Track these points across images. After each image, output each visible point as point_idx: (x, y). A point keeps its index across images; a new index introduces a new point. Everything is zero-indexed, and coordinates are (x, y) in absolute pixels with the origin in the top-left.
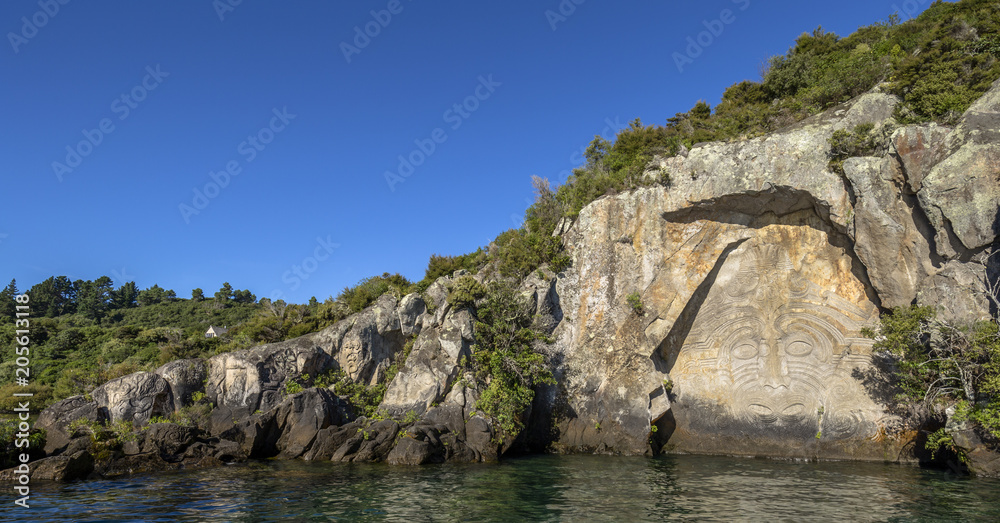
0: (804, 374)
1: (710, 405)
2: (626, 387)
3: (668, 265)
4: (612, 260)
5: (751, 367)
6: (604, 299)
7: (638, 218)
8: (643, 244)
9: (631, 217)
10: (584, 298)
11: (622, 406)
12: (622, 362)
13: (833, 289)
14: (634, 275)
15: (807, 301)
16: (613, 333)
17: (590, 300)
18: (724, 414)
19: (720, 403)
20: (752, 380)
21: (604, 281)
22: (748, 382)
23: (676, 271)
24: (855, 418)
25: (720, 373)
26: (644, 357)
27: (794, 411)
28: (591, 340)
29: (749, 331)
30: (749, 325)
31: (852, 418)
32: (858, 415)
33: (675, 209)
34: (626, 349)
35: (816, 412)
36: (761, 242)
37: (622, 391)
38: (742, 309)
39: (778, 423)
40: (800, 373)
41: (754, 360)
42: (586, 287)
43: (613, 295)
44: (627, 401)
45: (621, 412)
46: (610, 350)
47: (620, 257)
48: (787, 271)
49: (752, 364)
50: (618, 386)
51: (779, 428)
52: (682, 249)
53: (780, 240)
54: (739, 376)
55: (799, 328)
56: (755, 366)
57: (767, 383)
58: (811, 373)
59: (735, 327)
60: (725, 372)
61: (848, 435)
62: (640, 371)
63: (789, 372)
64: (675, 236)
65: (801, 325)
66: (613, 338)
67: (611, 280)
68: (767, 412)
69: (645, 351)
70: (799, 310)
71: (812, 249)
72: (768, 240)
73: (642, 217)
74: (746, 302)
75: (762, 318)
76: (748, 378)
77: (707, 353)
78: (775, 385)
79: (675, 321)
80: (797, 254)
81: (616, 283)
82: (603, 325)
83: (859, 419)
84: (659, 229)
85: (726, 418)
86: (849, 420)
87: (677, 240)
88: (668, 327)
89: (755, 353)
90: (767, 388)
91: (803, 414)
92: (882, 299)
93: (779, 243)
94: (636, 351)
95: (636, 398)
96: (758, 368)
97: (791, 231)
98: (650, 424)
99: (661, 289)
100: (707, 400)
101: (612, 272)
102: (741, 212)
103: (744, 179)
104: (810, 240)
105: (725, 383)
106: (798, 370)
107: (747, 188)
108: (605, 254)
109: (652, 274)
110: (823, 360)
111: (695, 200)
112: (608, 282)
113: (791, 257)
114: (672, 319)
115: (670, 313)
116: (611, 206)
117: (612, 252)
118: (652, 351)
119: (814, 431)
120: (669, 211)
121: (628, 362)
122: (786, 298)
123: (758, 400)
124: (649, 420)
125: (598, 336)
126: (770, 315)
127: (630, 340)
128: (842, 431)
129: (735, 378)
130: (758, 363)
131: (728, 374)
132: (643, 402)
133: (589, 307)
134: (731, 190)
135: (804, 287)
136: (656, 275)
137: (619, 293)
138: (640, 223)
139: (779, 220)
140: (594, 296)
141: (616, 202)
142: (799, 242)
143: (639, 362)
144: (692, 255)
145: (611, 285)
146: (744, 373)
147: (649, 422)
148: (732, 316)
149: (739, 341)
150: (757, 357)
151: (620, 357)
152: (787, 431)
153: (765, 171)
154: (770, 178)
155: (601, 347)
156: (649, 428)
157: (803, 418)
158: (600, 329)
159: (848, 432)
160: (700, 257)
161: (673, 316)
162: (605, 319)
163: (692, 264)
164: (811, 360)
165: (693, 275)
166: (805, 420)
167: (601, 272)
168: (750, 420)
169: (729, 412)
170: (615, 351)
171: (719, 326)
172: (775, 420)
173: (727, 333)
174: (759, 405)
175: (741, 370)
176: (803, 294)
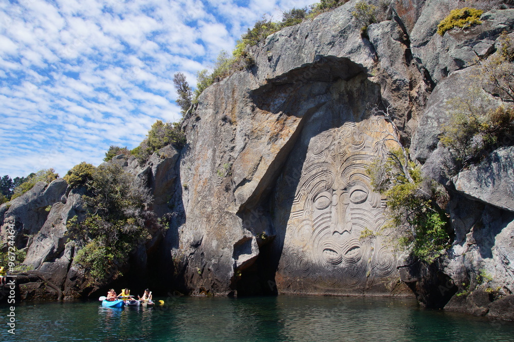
0: (361, 219)
1: (298, 251)
2: (217, 240)
3: (256, 134)
4: (216, 135)
5: (326, 216)
6: (209, 168)
7: (233, 97)
8: (238, 119)
9: (228, 97)
10: (197, 169)
11: (214, 256)
12: (216, 219)
14: (230, 146)
15: (363, 152)
16: (212, 195)
17: (201, 169)
18: (306, 259)
19: (305, 249)
20: (327, 227)
21: (210, 153)
22: (323, 229)
23: (263, 138)
25: (305, 222)
26: (231, 214)
27: (353, 254)
28: (199, 202)
29: (323, 184)
30: (324, 179)
31: (393, 258)
33: (258, 87)
34: (220, 208)
35: (368, 253)
37: (214, 244)
38: (320, 164)
40: (359, 218)
41: (328, 210)
42: (198, 159)
43: (215, 163)
44: (217, 251)
45: (213, 261)
46: (209, 210)
47: (221, 131)
49: (327, 213)
50: (212, 239)
51: (343, 269)
54: (318, 224)
55: (358, 178)
56: (328, 215)
57: (336, 230)
58: (367, 218)
59: (315, 182)
60: (308, 222)
61: (388, 273)
62: (227, 226)
63: (352, 218)
65: (359, 175)
66: (212, 200)
67: (214, 151)
68: (334, 256)
69: (232, 209)
70: (358, 162)
71: (367, 105)
72: (340, 102)
73: (236, 95)
75: (333, 172)
76: (324, 226)
77: (297, 206)
78: (341, 230)
79: (260, 180)
80: (358, 111)
81: (217, 154)
82: (207, 189)
84: (250, 105)
85: (307, 263)
87: (266, 112)
88: (254, 187)
89: (328, 203)
90: (336, 234)
91: (359, 256)
93: (346, 103)
94: (226, 210)
95: (223, 249)
96: (330, 217)
97: (355, 92)
98: (233, 270)
99: (249, 155)
100: (296, 247)
101: (215, 145)
102: (318, 81)
103: (303, 55)
104: (367, 97)
105: (307, 231)
106: (357, 216)
107: (305, 62)
108: (212, 130)
109: (242, 143)
110: (373, 205)
111: (271, 77)
112: (212, 154)
113: (354, 115)
114: (257, 179)
115: (256, 174)
116: (216, 91)
117: (217, 128)
118: (238, 208)
119: (365, 271)
120: (253, 89)
121: (220, 219)
122: (350, 152)
123: (329, 245)
124: (232, 267)
125: (203, 199)
126: (339, 169)
127: (223, 201)
128: (384, 269)
129: (315, 227)
130: (331, 212)
131: (310, 223)
132: (228, 252)
133: (200, 175)
134: (295, 65)
135: (362, 140)
136: (246, 144)
137: (218, 162)
138: (235, 102)
139: (347, 84)
140: (203, 166)
141: (219, 87)
142: (360, 100)
143: (227, 219)
144: (276, 123)
145: (214, 156)
146: (322, 222)
147: (232, 268)
148: (314, 172)
149: (318, 193)
150: (329, 207)
151: (215, 215)
152: (347, 271)
153: (314, 46)
154: (318, 51)
155: (204, 207)
156: (231, 273)
157: (359, 259)
158: (205, 193)
159: (389, 270)
160: (284, 124)
161: (258, 177)
162: (208, 184)
163: (276, 131)
164: (366, 206)
165: (276, 140)
166: (361, 261)
167: (208, 146)
168: (324, 263)
169: (309, 257)
170: (212, 210)
171: (305, 181)
172: (340, 262)
173: (311, 187)
174: (330, 250)
175: (319, 220)
176: (362, 146)
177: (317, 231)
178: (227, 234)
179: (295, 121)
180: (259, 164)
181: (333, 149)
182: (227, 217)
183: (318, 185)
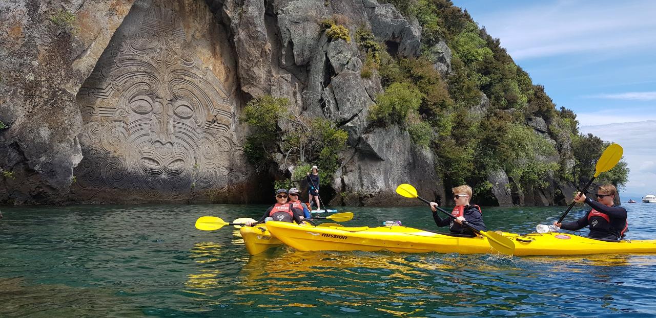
0: (185, 134)
1: (106, 156)
2: (49, 127)
5: (145, 122)
11: (44, 151)
12: (46, 97)
13: (211, 67)
15: (193, 71)
16: (34, 56)
18: (119, 166)
19: (116, 155)
20: (146, 135)
22: (141, 136)
24: (216, 172)
25: (117, 123)
26: (71, 95)
27: (176, 166)
29: (147, 88)
30: (147, 81)
31: (213, 173)
34: (50, 80)
35: (192, 167)
37: (45, 132)
38: (142, 63)
39: (164, 176)
40: (183, 133)
41: (148, 116)
44: (51, 145)
45: (43, 159)
48: (181, 39)
49: (146, 120)
51: (164, 181)
54: (134, 129)
56: (149, 122)
57: (158, 139)
58: (190, 134)
59: (135, 80)
60: (122, 124)
61: (210, 186)
62: (66, 111)
63: (175, 131)
66: (35, 63)
68: (155, 166)
70: (187, 78)
74: (146, 58)
75: (159, 77)
76: (143, 132)
77: (106, 101)
78: (164, 141)
79: (97, 59)
80: (189, 27)
82: (20, 41)
83: (218, 174)
85: (120, 170)
86: (212, 174)
88: (91, 66)
89: (149, 109)
90: (158, 144)
91: (182, 169)
92: (243, 85)
94: (63, 86)
95: (61, 142)
96: (150, 125)
100: (102, 151)
105: (121, 135)
110: (199, 124)
113: (184, 28)
118: (77, 89)
119: (189, 183)
121: (52, 97)
122: (180, 64)
123: (150, 154)
126: (166, 77)
128: (207, 182)
129: (131, 131)
130: (151, 120)
131: (125, 126)
135: (192, 58)
142: (191, 17)
143: (66, 100)
146: (140, 127)
148: (134, 69)
149: (138, 95)
150: (151, 113)
151: (43, 90)
152: (169, 183)
156: (72, 178)
157: (182, 172)
159: (211, 183)
164: (191, 123)
165: (113, 15)
166: (184, 174)
168: (142, 172)
169: (123, 164)
170: (37, 80)
171: (119, 75)
172: (161, 173)
173: (127, 85)
174: (150, 159)
175: (136, 124)
176: (191, 64)
177: (133, 136)
178: (66, 122)
181: (158, 52)
182: (66, 98)
183: (138, 86)
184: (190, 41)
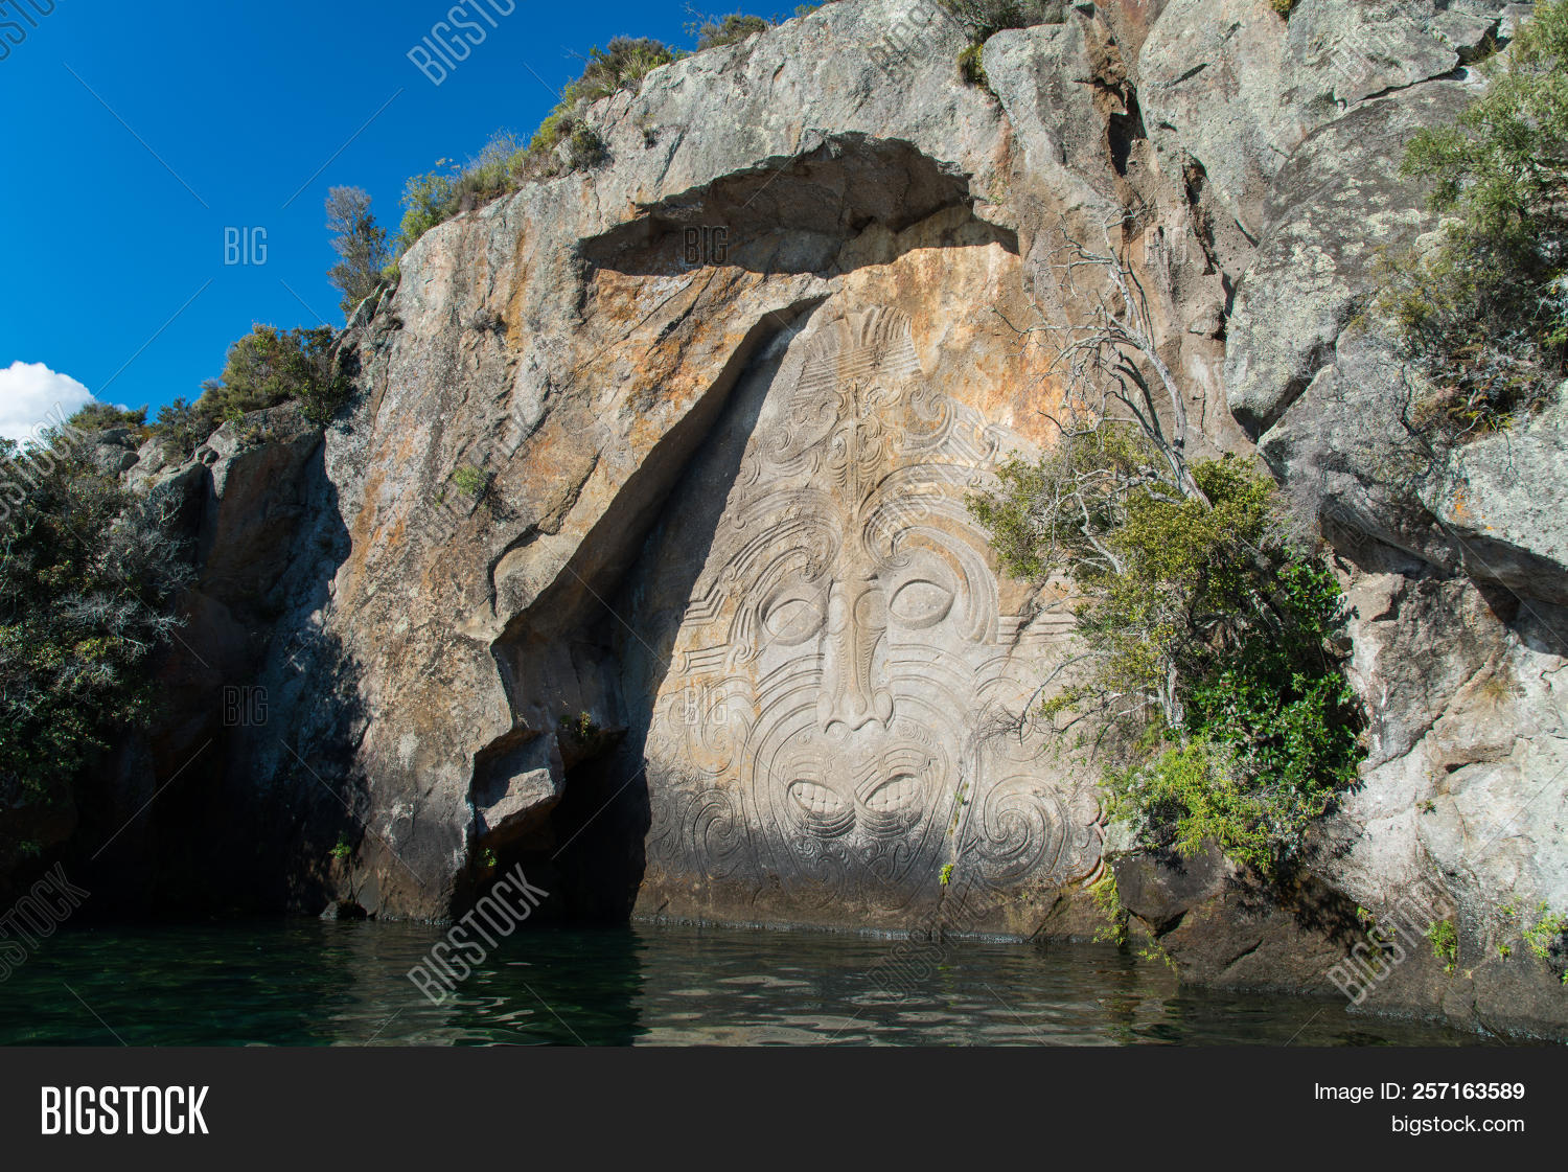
0: (929, 680)
1: (701, 788)
2: (418, 734)
3: (584, 381)
4: (448, 379)
5: (803, 667)
6: (414, 485)
7: (518, 259)
8: (527, 329)
9: (503, 259)
10: (372, 489)
11: (401, 791)
12: (421, 661)
13: (1008, 418)
14: (492, 415)
15: (944, 457)
16: (415, 577)
17: (388, 489)
18: (726, 814)
19: (723, 780)
20: (804, 706)
21: (420, 437)
22: (793, 713)
23: (608, 396)
24: (1043, 813)
25: (730, 687)
26: (473, 644)
27: (893, 800)
28: (369, 599)
29: (805, 559)
30: (805, 542)
31: (1035, 816)
32: (1051, 808)
33: (605, 228)
34: (437, 622)
35: (949, 799)
36: (852, 305)
37: (407, 746)
38: (797, 496)
39: (857, 839)
40: (919, 678)
41: (811, 646)
42: (382, 456)
43: (435, 470)
44: (413, 775)
45: (396, 810)
46: (401, 627)
47: (466, 367)
48: (904, 376)
49: (806, 658)
50: (401, 731)
51: (856, 853)
52: (634, 336)
53: (893, 293)
54: (773, 694)
55: (922, 542)
56: (812, 665)
57: (836, 715)
59: (773, 551)
60: (741, 685)
61: (1021, 870)
62: (457, 685)
64: (618, 302)
65: (925, 530)
66: (413, 593)
67: (438, 430)
68: (830, 804)
69: (482, 628)
70: (923, 488)
71: (963, 308)
72: (869, 296)
73: (527, 252)
74: (805, 476)
75: (835, 519)
76: (795, 700)
77: (706, 631)
78: (855, 719)
79: (583, 536)
80: (930, 326)
81: (446, 439)
82: (398, 557)
83: (1056, 821)
84: (571, 288)
85: (731, 826)
86: (1028, 826)
87: (623, 314)
88: (563, 556)
89: (812, 625)
90: (837, 728)
91: (916, 808)
93: (892, 302)
94: (458, 629)
95: (438, 765)
96: (820, 671)
97: (921, 266)
98: (465, 845)
99: (553, 450)
100: (694, 772)
101: (443, 410)
102: (802, 228)
103: (761, 130)
104: (962, 283)
105: (737, 719)
106: (914, 670)
107: (768, 153)
108: (437, 363)
109: (536, 408)
110: (974, 634)
111: (649, 199)
112: (429, 439)
113: (916, 336)
114: (576, 532)
115: (573, 515)
116: (462, 238)
117: (453, 357)
118: (500, 625)
119: (936, 861)
120: (588, 235)
121: (433, 660)
122: (897, 453)
123: (811, 767)
124: (465, 832)
125: (383, 590)
126: (856, 510)
127: (449, 598)
128: (1005, 858)
129: (764, 704)
130: (821, 656)
131: (748, 691)
132: (452, 779)
133: (380, 510)
134: (733, 162)
135: (940, 418)
136: (548, 411)
137: (447, 467)
138: (523, 275)
139: (895, 240)
140: (395, 479)
141: (474, 225)
142: (938, 291)
143: (460, 660)
144: (655, 350)
145: (435, 445)
146: (787, 687)
147: (465, 839)
148: (770, 519)
149: (781, 590)
150: (817, 637)
151: (418, 647)
152: (871, 861)
153: (802, 100)
154: (815, 116)
155: (383, 618)
156: (458, 856)
157: (916, 819)
158: (392, 569)
159: (1023, 860)
160: (681, 356)
161: (579, 524)
162: (406, 539)
163: (652, 374)
164: (948, 636)
165: (651, 406)
166: (920, 827)
167: (420, 413)
168: (789, 829)
169: (739, 805)
170: (412, 630)
171: (737, 550)
172: (849, 827)
173: (756, 570)
174: (814, 783)
175: (779, 678)
176: (937, 438)
177: (769, 720)
178: (454, 713)
179: (718, 348)
180: (585, 480)
181: (839, 445)
182: (460, 655)
183: (781, 564)
184: (931, 367)
